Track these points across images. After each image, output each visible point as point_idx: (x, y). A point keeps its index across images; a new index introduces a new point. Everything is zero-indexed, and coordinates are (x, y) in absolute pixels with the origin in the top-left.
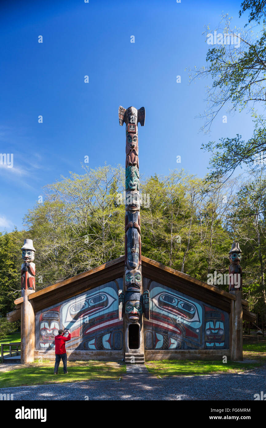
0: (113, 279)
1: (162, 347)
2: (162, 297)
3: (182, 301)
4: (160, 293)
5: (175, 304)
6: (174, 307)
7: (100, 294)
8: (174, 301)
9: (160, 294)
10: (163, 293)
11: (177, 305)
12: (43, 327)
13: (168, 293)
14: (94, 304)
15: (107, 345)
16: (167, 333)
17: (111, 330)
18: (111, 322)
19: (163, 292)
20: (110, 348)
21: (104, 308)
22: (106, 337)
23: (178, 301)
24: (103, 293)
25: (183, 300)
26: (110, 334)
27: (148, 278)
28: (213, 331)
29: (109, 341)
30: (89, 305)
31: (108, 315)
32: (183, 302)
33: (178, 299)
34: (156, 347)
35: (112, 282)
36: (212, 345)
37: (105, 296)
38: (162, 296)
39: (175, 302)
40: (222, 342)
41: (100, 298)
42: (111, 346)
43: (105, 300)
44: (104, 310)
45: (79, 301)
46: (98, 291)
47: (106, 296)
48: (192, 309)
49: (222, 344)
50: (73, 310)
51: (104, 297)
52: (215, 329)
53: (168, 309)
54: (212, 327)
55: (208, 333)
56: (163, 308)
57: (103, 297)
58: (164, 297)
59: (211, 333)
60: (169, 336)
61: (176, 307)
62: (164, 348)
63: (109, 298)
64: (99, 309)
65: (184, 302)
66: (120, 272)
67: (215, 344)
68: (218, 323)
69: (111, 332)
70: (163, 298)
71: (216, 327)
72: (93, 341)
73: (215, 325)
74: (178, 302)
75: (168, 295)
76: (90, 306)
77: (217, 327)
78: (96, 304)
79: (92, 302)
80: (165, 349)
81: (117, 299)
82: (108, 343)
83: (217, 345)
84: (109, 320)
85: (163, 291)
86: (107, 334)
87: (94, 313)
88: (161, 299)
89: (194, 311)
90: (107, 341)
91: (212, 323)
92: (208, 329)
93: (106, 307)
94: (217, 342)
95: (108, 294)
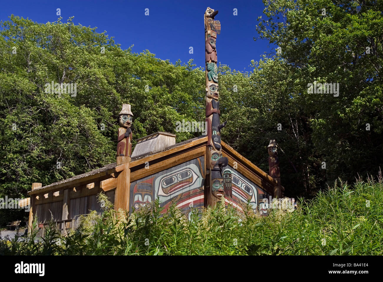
5: (240, 186)
6: (239, 188)
7: (187, 169)
8: (239, 183)
12: (137, 200)
13: (235, 175)
14: (182, 180)
18: (196, 199)
19: (232, 174)
21: (189, 184)
24: (189, 169)
25: (245, 183)
30: (178, 180)
31: (193, 191)
32: (245, 185)
33: (242, 181)
37: (190, 172)
41: (186, 174)
43: (191, 175)
44: (190, 186)
45: (169, 175)
46: (185, 167)
48: (251, 192)
50: (165, 184)
51: (190, 173)
53: (235, 190)
55: (261, 213)
57: (189, 173)
61: (241, 188)
63: (194, 174)
64: (186, 185)
66: (202, 151)
74: (242, 184)
75: (236, 177)
78: (184, 179)
79: (180, 177)
81: (200, 177)
84: (194, 197)
87: (182, 188)
93: (191, 183)
95: (193, 170)
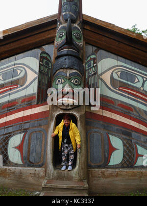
0: (38, 45)
1: (121, 163)
2: (116, 73)
4: (112, 68)
5: (138, 85)
6: (137, 90)
7: (15, 66)
8: (137, 80)
9: (114, 69)
10: (117, 68)
11: (143, 86)
13: (126, 67)
14: (3, 82)
15: (15, 156)
16: (129, 135)
17: (27, 126)
18: (28, 112)
19: (118, 66)
20: (20, 162)
21: (17, 87)
22: (16, 140)
23: (143, 79)
24: (20, 65)
26: (23, 134)
27: (93, 45)
29: (20, 148)
31: (24, 101)
33: (143, 77)
34: (111, 163)
35: (36, 50)
37: (22, 69)
38: (116, 71)
39: (139, 81)
41: (14, 73)
42: (23, 158)
43: (22, 75)
44: (18, 91)
46: (13, 63)
47: (24, 69)
51: (22, 71)
53: (129, 93)
56: (119, 90)
57: (19, 72)
58: (119, 73)
60: (133, 140)
61: (142, 89)
62: (125, 165)
63: (29, 72)
64: (10, 90)
69: (25, 131)
70: (118, 75)
74: (144, 82)
75: (127, 71)
78: (6, 81)
80: (128, 167)
82: (17, 152)
84: (24, 109)
85: (117, 64)
86: (18, 134)
88: (115, 77)
90: (16, 148)
93: (21, 86)
95: (27, 66)
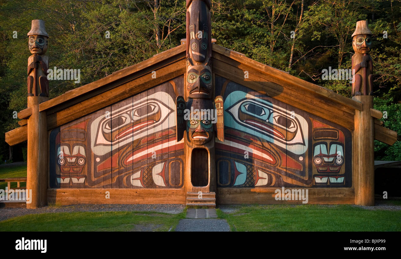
1: (244, 183)
2: (244, 106)
3: (275, 112)
5: (265, 118)
6: (263, 122)
7: (148, 102)
8: (263, 113)
9: (242, 102)
10: (245, 101)
11: (268, 119)
12: (61, 153)
14: (139, 118)
15: (159, 181)
16: (252, 161)
17: (166, 157)
18: (166, 145)
19: (246, 99)
20: (164, 185)
21: (154, 123)
22: (158, 168)
23: (270, 112)
24: (153, 101)
25: (277, 111)
26: (163, 163)
27: (222, 78)
28: (326, 159)
29: (162, 174)
30: (131, 119)
31: (161, 135)
32: (277, 114)
33: (269, 110)
34: (236, 184)
36: (324, 180)
38: (244, 104)
39: (265, 114)
40: (341, 176)
41: (148, 109)
42: (166, 182)
43: (156, 110)
44: (154, 127)
45: (116, 113)
47: (157, 104)
48: (292, 125)
49: (341, 180)
50: (108, 127)
51: (155, 107)
52: (328, 156)
53: (254, 125)
54: (324, 152)
55: (318, 161)
56: (246, 123)
57: (153, 107)
58: (248, 106)
59: (323, 161)
60: (255, 166)
61: (267, 121)
62: (247, 185)
63: (163, 108)
64: (147, 125)
65: (279, 114)
66: (179, 68)
67: (328, 180)
68: (333, 147)
69: (165, 161)
70: (246, 108)
71: (331, 154)
72: (138, 175)
73: (328, 150)
74: (270, 114)
75: (255, 103)
76: (132, 121)
77: (332, 152)
78: (142, 117)
79: (136, 114)
80: (250, 187)
81: (174, 109)
82: (160, 177)
83: (333, 180)
84: (163, 142)
85: (245, 97)
86: (159, 163)
87: (140, 131)
88: (244, 110)
89: (294, 127)
90: (158, 174)
91: (323, 147)
92: (317, 156)
93: (157, 122)
94: (333, 176)
95: (160, 102)
